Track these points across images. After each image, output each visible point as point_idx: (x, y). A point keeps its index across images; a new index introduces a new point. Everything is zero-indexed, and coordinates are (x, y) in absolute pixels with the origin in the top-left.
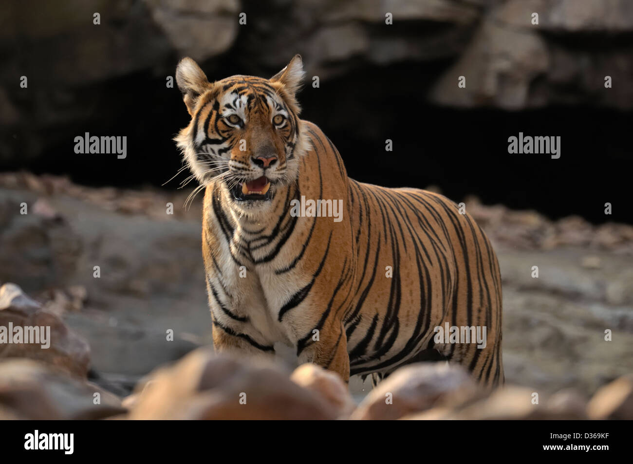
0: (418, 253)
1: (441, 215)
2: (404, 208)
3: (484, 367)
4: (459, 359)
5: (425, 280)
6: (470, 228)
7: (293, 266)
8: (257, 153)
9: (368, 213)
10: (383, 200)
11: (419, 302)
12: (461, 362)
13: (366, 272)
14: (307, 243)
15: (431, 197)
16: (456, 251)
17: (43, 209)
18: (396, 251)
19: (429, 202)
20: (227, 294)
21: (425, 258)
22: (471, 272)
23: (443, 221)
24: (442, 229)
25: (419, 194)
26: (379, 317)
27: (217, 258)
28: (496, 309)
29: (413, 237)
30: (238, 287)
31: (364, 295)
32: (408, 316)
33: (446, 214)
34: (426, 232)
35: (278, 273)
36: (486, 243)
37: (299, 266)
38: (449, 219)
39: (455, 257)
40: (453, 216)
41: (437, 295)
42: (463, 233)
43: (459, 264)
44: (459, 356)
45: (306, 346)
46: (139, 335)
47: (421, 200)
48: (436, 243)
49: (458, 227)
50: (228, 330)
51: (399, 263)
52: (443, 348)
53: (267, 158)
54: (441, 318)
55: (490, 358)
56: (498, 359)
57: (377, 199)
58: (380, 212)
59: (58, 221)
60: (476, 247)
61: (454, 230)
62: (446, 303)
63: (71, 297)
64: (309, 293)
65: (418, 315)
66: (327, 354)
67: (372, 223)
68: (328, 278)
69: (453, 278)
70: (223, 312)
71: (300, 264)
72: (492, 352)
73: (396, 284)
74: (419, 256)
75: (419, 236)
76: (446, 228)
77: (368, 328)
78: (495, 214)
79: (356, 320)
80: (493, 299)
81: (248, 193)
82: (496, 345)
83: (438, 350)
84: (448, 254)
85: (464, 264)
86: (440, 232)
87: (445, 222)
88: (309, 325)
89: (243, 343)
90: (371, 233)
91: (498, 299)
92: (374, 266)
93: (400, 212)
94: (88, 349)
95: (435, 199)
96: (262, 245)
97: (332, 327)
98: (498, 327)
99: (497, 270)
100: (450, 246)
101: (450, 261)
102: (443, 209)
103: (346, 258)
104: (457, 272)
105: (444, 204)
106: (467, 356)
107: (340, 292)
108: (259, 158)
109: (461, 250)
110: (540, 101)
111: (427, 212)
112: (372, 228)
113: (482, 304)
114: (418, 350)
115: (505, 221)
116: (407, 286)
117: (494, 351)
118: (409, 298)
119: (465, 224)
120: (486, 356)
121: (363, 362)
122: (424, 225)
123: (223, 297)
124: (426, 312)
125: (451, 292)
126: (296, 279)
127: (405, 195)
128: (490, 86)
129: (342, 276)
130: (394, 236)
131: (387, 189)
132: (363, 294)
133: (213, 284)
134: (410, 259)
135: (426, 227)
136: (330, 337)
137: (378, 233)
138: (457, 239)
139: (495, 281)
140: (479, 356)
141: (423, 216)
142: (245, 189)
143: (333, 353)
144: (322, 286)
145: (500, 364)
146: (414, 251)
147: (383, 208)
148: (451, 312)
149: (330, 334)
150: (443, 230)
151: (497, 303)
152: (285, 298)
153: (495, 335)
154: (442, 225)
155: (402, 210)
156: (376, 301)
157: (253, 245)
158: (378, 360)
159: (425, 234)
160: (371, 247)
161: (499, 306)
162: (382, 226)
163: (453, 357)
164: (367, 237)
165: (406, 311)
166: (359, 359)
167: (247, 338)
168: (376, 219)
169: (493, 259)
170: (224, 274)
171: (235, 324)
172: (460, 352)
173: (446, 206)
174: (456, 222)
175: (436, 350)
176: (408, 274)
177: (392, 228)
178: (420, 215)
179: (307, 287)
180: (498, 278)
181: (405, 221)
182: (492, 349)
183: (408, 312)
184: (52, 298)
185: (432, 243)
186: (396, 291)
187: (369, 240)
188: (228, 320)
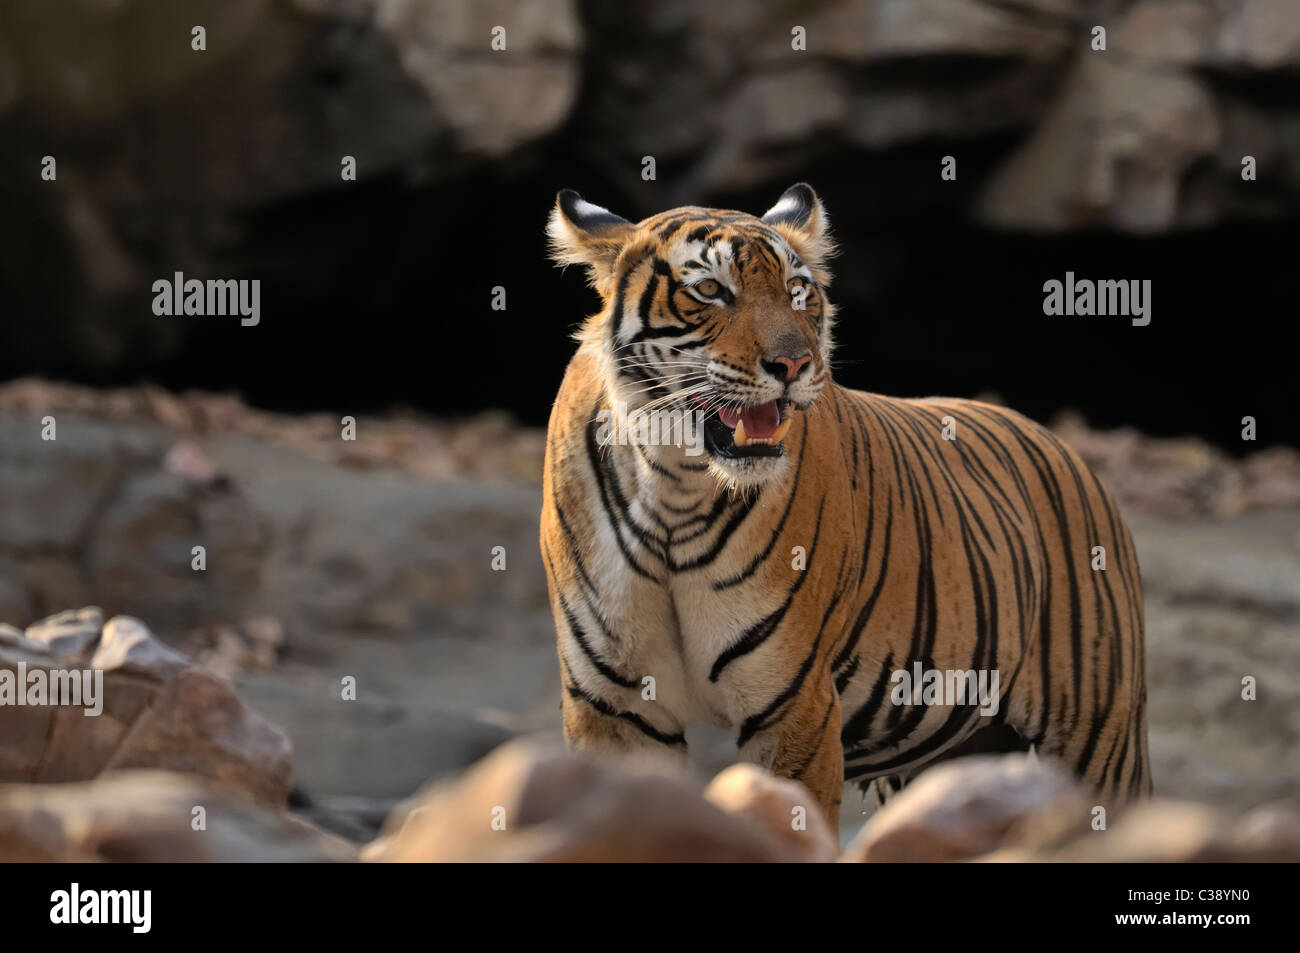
0: (965, 527)
1: (1010, 449)
2: (932, 437)
3: (1109, 759)
4: (1056, 744)
5: (983, 580)
6: (1070, 474)
7: (749, 572)
8: (774, 349)
9: (868, 445)
10: (889, 419)
11: (974, 626)
12: (1060, 751)
13: (869, 566)
14: (781, 527)
15: (989, 413)
16: (1044, 521)
17: (187, 462)
18: (922, 524)
19: (983, 424)
20: (609, 634)
21: (980, 537)
22: (1076, 564)
23: (1013, 461)
24: (1011, 477)
25: (963, 409)
26: (895, 659)
27: (586, 561)
28: (1130, 640)
29: (954, 495)
30: (633, 618)
31: (865, 614)
32: (952, 656)
33: (1020, 448)
34: (979, 484)
35: (719, 587)
36: (1105, 502)
37: (762, 573)
38: (1026, 457)
39: (1040, 534)
40: (1034, 453)
41: (1008, 613)
42: (1057, 486)
43: (1050, 549)
44: (1056, 738)
45: (760, 729)
46: (393, 716)
47: (967, 421)
48: (1000, 506)
49: (1046, 473)
50: (601, 706)
51: (930, 548)
52: (1024, 721)
53: (795, 360)
54: (1018, 660)
55: (1121, 741)
56: (1138, 742)
57: (878, 417)
58: (888, 445)
59: (221, 485)
60: (1084, 512)
61: (1038, 481)
62: (1027, 629)
63: (250, 642)
64: (780, 625)
65: (972, 653)
66: (805, 745)
67: (875, 467)
68: (815, 591)
69: (1037, 577)
70: (594, 670)
71: (765, 567)
72: (1124, 727)
73: (926, 590)
74: (967, 533)
75: (965, 492)
76: (1020, 475)
77: (873, 682)
78: (1118, 447)
79: (848, 666)
80: (1124, 619)
81: (745, 442)
82: (1134, 714)
83: (1015, 727)
84: (1027, 529)
85: (1061, 549)
86: (1008, 485)
87: (1019, 465)
88: (773, 687)
89: (627, 730)
90: (875, 486)
91: (1135, 616)
92: (883, 555)
93: (925, 444)
94: (287, 746)
95: (995, 417)
96: (697, 534)
97: (817, 690)
98: (1136, 675)
99: (1131, 558)
100: (1030, 511)
101: (1031, 542)
102: (1013, 438)
103: (846, 547)
104: (1047, 567)
105: (1016, 427)
106: (1074, 738)
107: (834, 617)
108: (779, 360)
109: (1055, 521)
110: (1203, 213)
111: (981, 443)
112: (876, 476)
113: (1100, 629)
114: (974, 725)
115: (1138, 462)
116: (948, 594)
117: (1128, 726)
118: (954, 620)
119: (1061, 467)
120: (1114, 737)
121: (864, 753)
122: (976, 472)
123: (597, 642)
124: (988, 647)
125: (1034, 605)
126: (755, 599)
127: (932, 410)
128: (1100, 185)
129: (838, 584)
130: (917, 493)
131: (896, 401)
132: (862, 613)
133: (576, 613)
134: (951, 538)
135: (979, 475)
136: (812, 710)
137: (886, 487)
138: (1045, 499)
139: (1128, 581)
140: (1098, 738)
141: (972, 452)
142: (739, 434)
143: (816, 742)
144: (805, 609)
145: (1143, 753)
146: (957, 523)
147: (892, 436)
148: (1037, 648)
149: (813, 702)
150: (1016, 480)
151: (1132, 627)
152: (731, 635)
153: (1129, 693)
154: (1012, 471)
155: (928, 440)
156: (888, 628)
157: (678, 535)
158: (894, 749)
159: (978, 488)
160: (875, 516)
161: (1137, 632)
162: (894, 472)
163: (1044, 741)
164: (869, 497)
165: (949, 647)
166: (856, 747)
167: (636, 720)
168: (882, 458)
169: (1122, 535)
170: (602, 594)
171: (616, 693)
172: (1058, 730)
173: (1020, 432)
174: (1041, 463)
175: (1009, 727)
176: (949, 569)
177: (912, 476)
178: (966, 450)
179: (775, 612)
180: (1134, 574)
181: (935, 461)
182: (1125, 722)
183: (953, 647)
184: (212, 644)
185: (994, 507)
186: (925, 606)
187: (871, 502)
188: (605, 687)
